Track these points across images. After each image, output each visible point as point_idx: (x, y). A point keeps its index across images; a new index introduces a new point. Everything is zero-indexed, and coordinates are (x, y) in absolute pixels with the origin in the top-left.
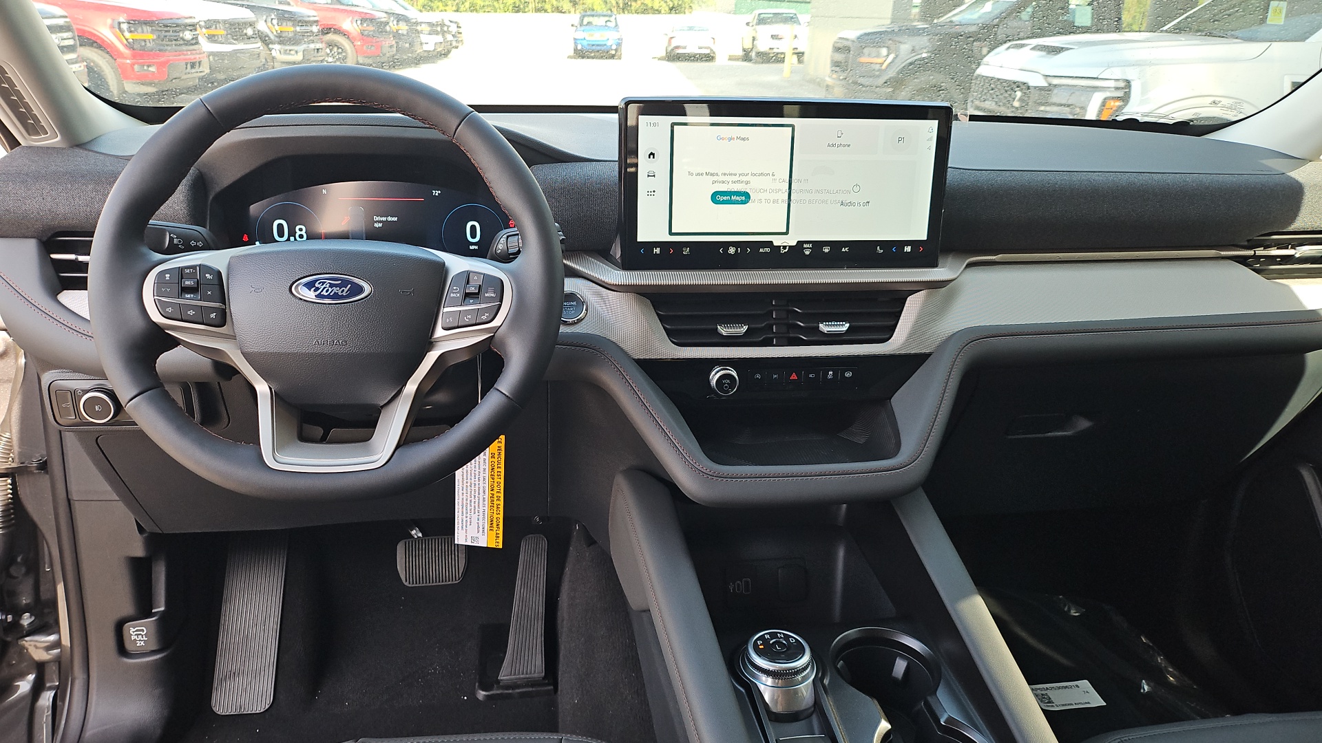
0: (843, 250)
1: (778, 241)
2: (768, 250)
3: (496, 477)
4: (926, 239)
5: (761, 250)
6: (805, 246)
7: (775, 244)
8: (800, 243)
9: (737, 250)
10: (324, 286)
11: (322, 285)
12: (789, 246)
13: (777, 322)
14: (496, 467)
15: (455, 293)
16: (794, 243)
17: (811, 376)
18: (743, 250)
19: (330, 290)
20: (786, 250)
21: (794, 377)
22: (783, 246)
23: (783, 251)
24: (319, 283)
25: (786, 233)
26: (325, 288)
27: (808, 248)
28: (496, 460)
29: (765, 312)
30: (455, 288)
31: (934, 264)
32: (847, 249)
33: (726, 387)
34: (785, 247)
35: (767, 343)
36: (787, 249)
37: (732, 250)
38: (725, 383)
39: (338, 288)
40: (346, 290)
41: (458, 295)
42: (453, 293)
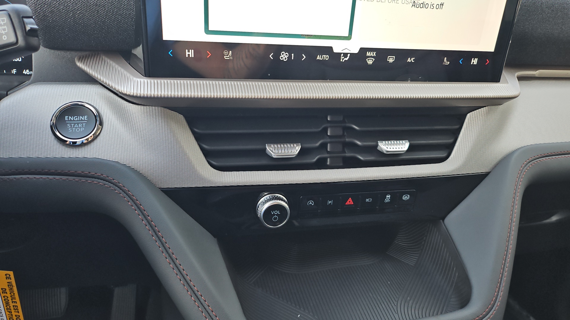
0: (409, 60)
1: (338, 47)
2: (326, 57)
3: (13, 311)
4: (493, 50)
5: (319, 58)
6: (368, 54)
7: (336, 50)
8: (363, 50)
9: (290, 57)
12: (350, 54)
13: (333, 140)
14: (10, 301)
16: (355, 50)
17: (367, 200)
18: (298, 57)
20: (347, 59)
21: (350, 202)
22: (344, 53)
23: (343, 59)
25: (349, 38)
27: (371, 57)
28: (8, 295)
29: (320, 129)
31: (496, 78)
32: (412, 59)
33: (275, 219)
34: (345, 55)
35: (321, 165)
36: (348, 57)
37: (284, 56)
38: (274, 215)
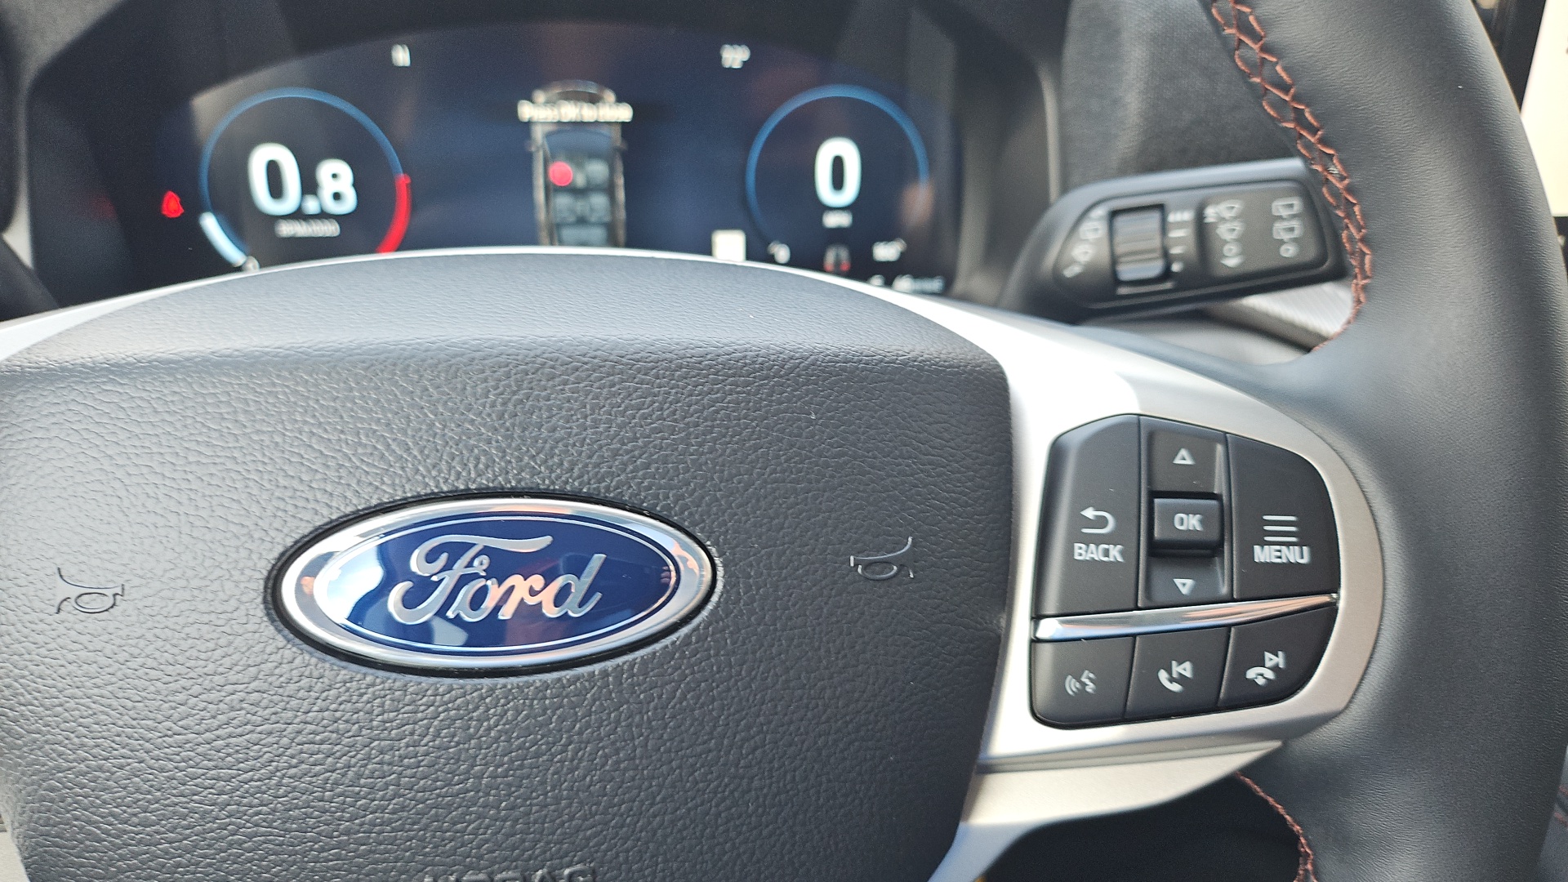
10: (459, 568)
11: (448, 567)
15: (1098, 540)
19: (495, 592)
24: (431, 557)
26: (464, 580)
30: (1090, 513)
39: (537, 581)
40: (579, 586)
41: (1115, 553)
42: (1088, 540)
